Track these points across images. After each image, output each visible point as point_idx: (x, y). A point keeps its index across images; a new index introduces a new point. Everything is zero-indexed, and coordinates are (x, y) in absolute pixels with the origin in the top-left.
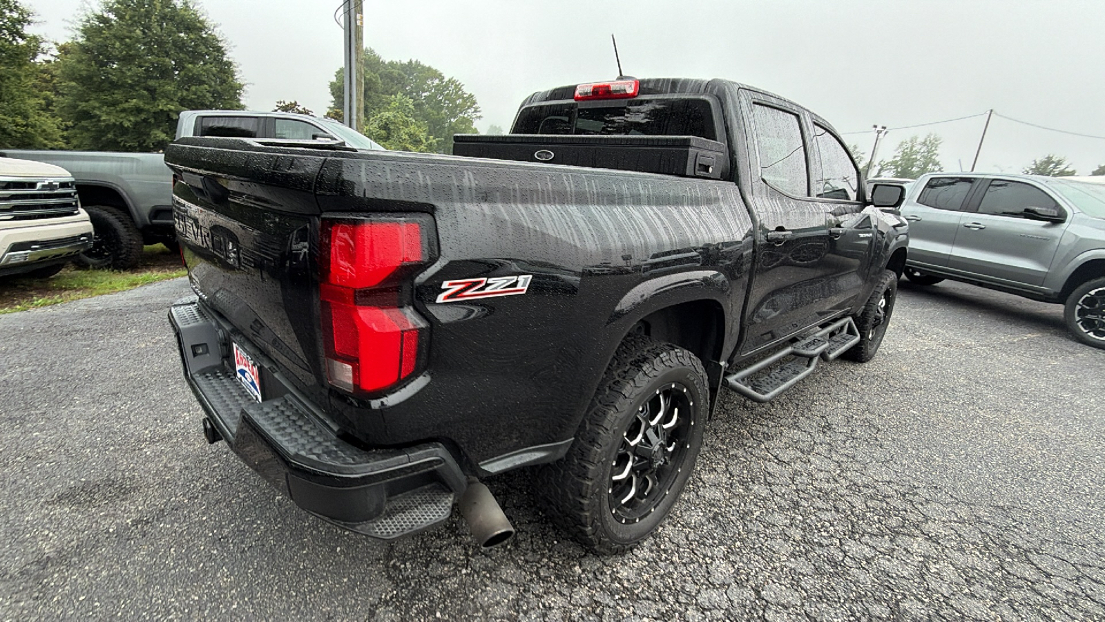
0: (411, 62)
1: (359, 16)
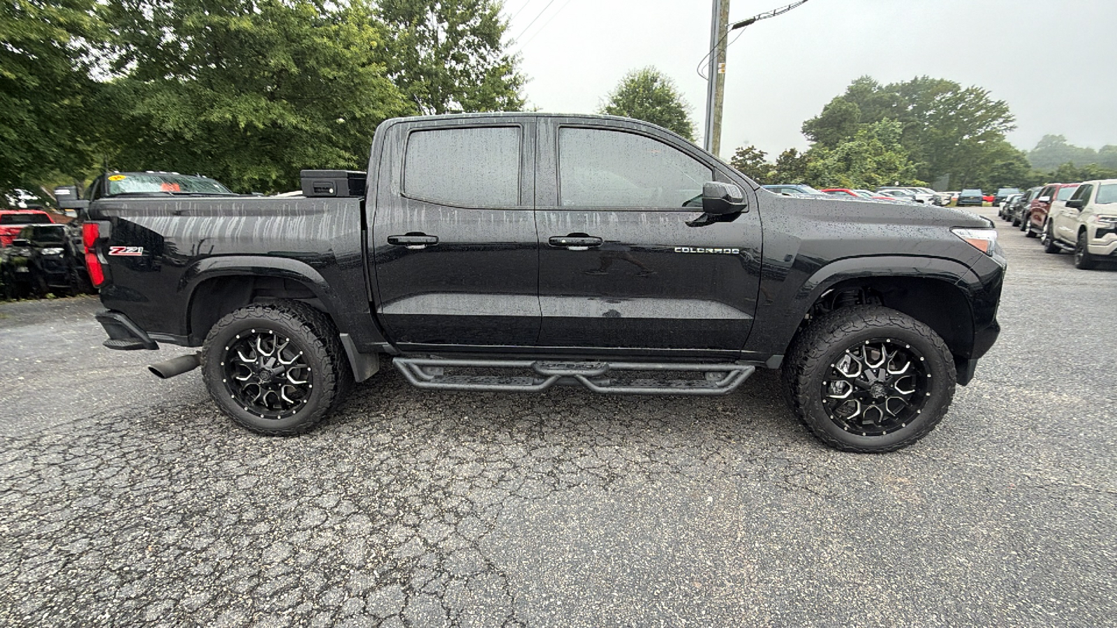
0: (916, 79)
1: (720, 65)
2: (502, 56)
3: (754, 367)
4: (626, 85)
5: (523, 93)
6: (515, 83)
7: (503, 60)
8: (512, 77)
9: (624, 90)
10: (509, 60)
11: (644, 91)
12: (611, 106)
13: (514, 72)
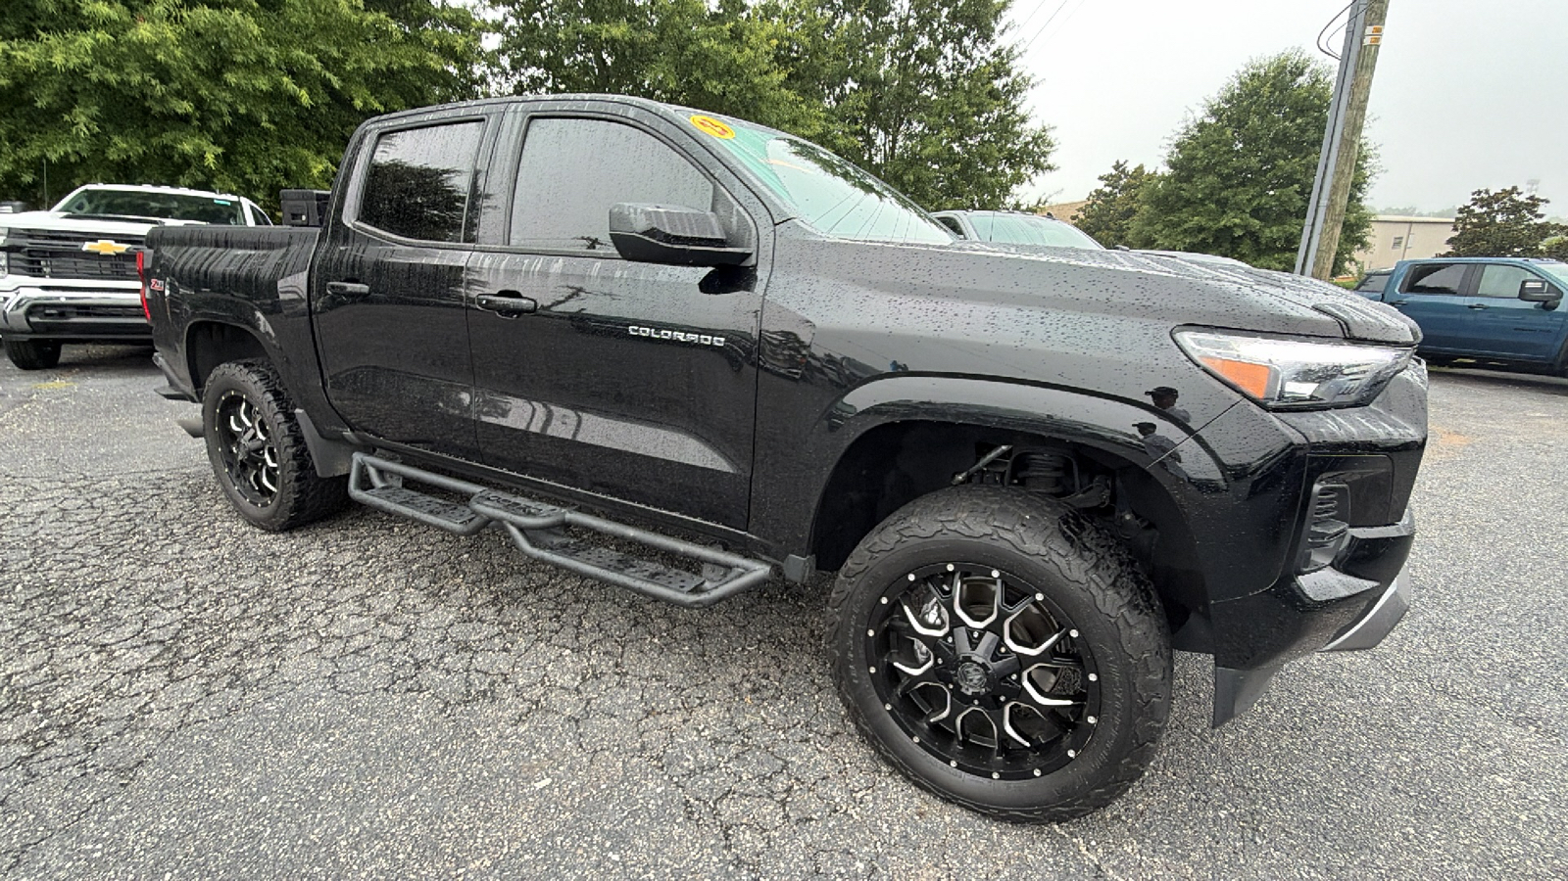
1: (1369, 30)
2: (994, 48)
3: (768, 568)
4: (1241, 83)
5: (1025, 104)
6: (1014, 90)
7: (994, 55)
8: (1010, 80)
9: (1237, 91)
10: (1004, 53)
11: (1272, 93)
12: (1207, 120)
13: (1014, 74)
